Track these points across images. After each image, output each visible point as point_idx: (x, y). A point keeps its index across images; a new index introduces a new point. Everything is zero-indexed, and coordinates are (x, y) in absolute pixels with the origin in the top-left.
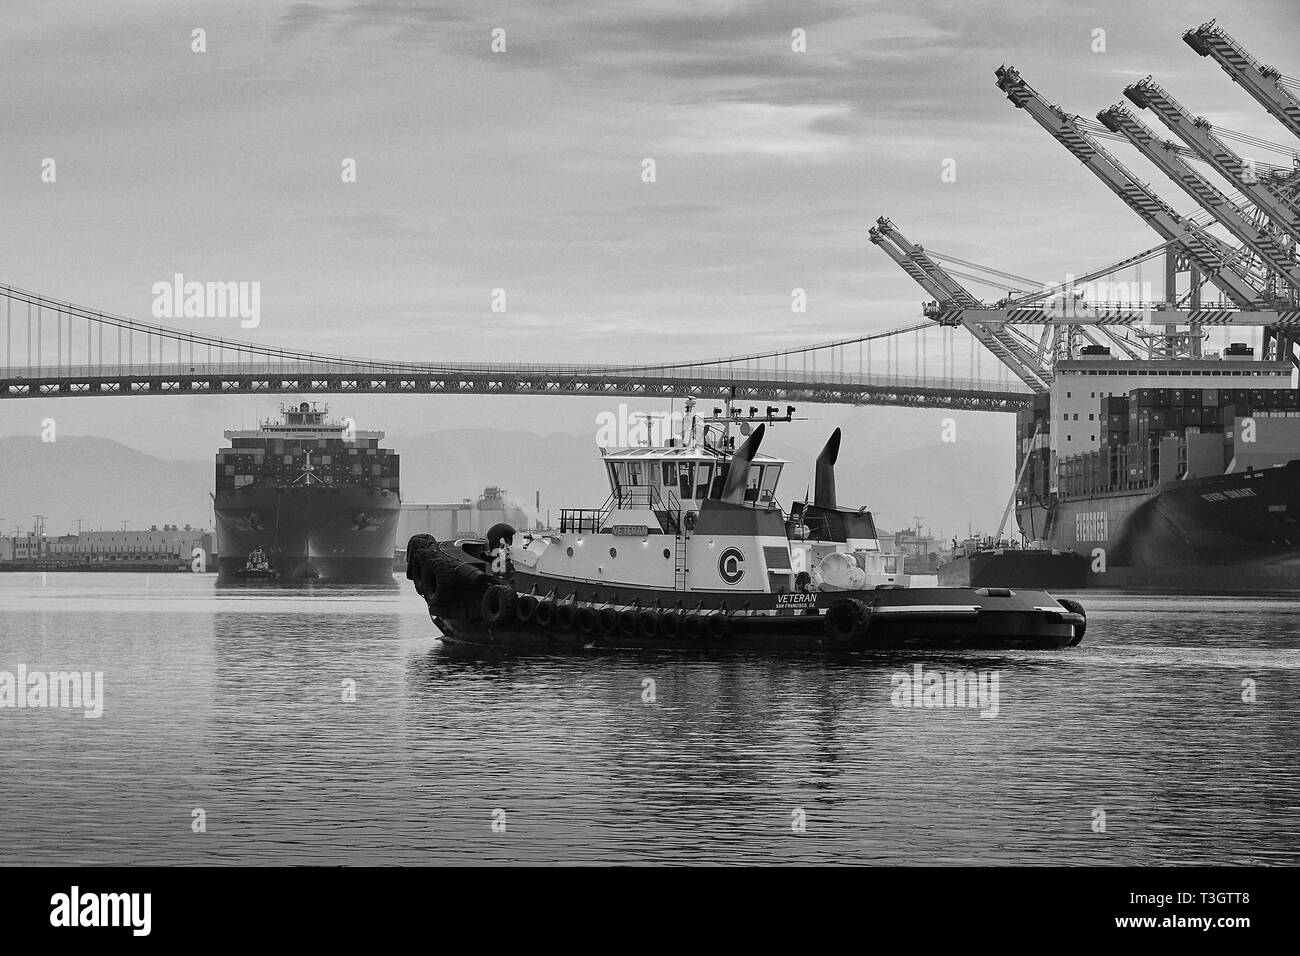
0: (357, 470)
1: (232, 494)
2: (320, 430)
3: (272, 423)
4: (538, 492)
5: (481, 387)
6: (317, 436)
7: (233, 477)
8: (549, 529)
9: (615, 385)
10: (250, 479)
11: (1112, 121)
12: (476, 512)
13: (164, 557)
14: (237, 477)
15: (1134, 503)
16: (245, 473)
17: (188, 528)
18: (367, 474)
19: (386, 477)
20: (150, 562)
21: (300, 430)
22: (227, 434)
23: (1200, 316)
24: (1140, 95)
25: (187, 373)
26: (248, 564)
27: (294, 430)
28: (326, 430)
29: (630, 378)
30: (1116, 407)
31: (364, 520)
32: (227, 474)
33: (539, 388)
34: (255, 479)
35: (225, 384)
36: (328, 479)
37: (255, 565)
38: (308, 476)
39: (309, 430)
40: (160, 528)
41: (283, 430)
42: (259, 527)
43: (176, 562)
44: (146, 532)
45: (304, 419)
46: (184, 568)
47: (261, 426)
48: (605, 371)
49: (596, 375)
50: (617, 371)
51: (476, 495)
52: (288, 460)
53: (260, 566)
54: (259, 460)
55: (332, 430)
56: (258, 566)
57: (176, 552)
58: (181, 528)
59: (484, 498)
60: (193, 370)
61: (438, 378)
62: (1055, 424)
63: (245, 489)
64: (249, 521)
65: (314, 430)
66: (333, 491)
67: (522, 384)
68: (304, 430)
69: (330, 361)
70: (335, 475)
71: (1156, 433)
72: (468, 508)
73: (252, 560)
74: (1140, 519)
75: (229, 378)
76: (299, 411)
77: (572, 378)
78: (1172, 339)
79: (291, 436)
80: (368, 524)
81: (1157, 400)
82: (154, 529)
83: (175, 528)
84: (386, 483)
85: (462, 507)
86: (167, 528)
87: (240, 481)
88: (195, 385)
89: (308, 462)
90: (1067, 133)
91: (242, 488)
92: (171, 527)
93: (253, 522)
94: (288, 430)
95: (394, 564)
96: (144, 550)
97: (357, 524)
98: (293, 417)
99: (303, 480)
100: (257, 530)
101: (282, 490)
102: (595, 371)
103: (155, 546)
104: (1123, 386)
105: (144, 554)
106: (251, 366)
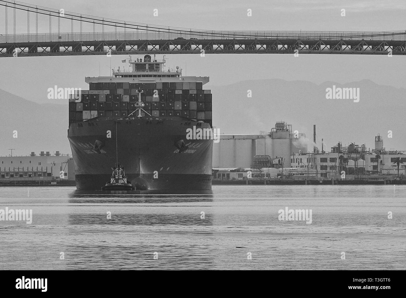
0: (178, 106)
1: (82, 125)
2: (159, 76)
3: (122, 71)
4: (315, 126)
5: (272, 48)
6: (157, 80)
7: (82, 112)
8: (323, 153)
9: (371, 47)
10: (95, 113)
12: (269, 141)
13: (40, 175)
14: (84, 112)
16: (90, 109)
17: (58, 154)
18: (186, 108)
19: (202, 111)
20: (30, 179)
21: (144, 76)
22: (87, 79)
25: (56, 40)
26: (112, 180)
27: (139, 76)
28: (164, 76)
29: (380, 42)
31: (183, 145)
32: (77, 110)
33: (315, 49)
34: (99, 113)
35: (84, 48)
36: (156, 113)
37: (117, 181)
38: (140, 111)
39: (150, 76)
40: (38, 154)
41: (130, 76)
42: (102, 151)
43: (49, 179)
44: (26, 157)
45: (147, 68)
46: (55, 183)
47: (113, 74)
48: (363, 36)
49: (357, 39)
50: (372, 36)
51: (268, 128)
52: (126, 99)
53: (121, 182)
54: (102, 99)
55: (169, 76)
56: (120, 181)
57: (49, 171)
58: (52, 154)
59: (275, 130)
60: (60, 38)
61: (240, 42)
63: (91, 122)
64: (94, 146)
65: (155, 76)
66: (158, 122)
67: (302, 46)
68: (147, 76)
69: (161, 30)
70: (161, 110)
72: (263, 137)
73: (115, 177)
75: (87, 44)
76: (143, 61)
77: (317, 41)
79: (137, 81)
80: (187, 148)
82: (33, 154)
83: (48, 154)
84: (202, 115)
85: (258, 137)
86: (42, 154)
87: (87, 115)
88: (62, 49)
89: (140, 100)
91: (88, 120)
92: (45, 153)
93: (96, 147)
94: (135, 76)
95: (212, 178)
96: (26, 170)
97: (179, 148)
98: (139, 66)
99: (135, 115)
100: (100, 153)
101: (119, 122)
102: (355, 36)
103: (34, 167)
105: (26, 173)
106: (103, 34)
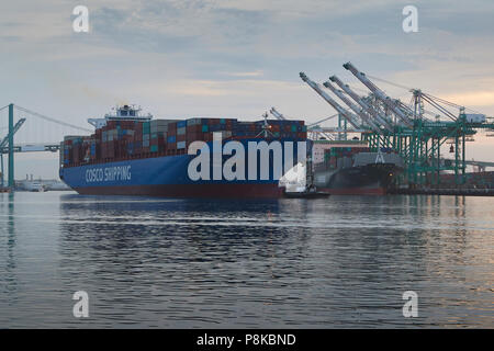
11: (326, 85)
15: (332, 174)
23: (346, 131)
24: (333, 79)
30: (327, 151)
62: (313, 155)
71: (336, 157)
74: (333, 178)
78: (340, 136)
81: (336, 150)
90: (316, 87)
104: (329, 147)
